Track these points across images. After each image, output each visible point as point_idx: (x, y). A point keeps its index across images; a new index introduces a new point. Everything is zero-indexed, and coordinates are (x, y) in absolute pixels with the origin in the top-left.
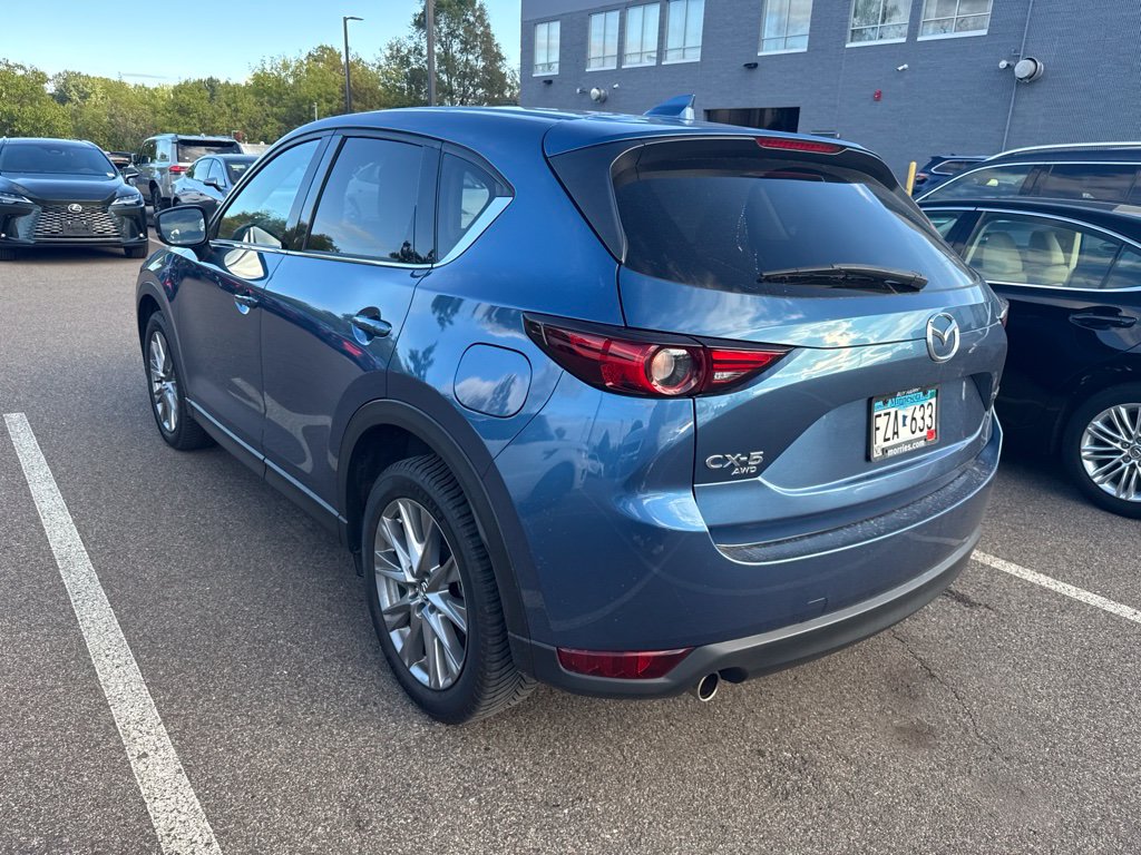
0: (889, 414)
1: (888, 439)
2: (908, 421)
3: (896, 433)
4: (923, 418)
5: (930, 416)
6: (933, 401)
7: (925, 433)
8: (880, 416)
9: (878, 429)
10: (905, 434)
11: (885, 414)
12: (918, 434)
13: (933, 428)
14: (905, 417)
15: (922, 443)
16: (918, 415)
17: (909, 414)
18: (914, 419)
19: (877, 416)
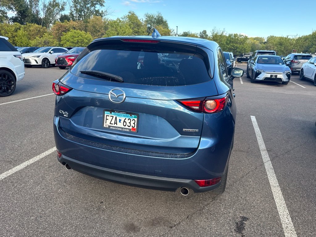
0: (113, 117)
1: (112, 124)
2: (122, 121)
3: (116, 123)
4: (130, 123)
5: (134, 123)
6: (136, 119)
7: (131, 128)
8: (109, 116)
9: (107, 119)
10: (120, 125)
11: (111, 116)
12: (127, 127)
13: (135, 127)
14: (120, 120)
15: (128, 130)
16: (128, 121)
17: (123, 119)
18: (124, 121)
19: (107, 116)
